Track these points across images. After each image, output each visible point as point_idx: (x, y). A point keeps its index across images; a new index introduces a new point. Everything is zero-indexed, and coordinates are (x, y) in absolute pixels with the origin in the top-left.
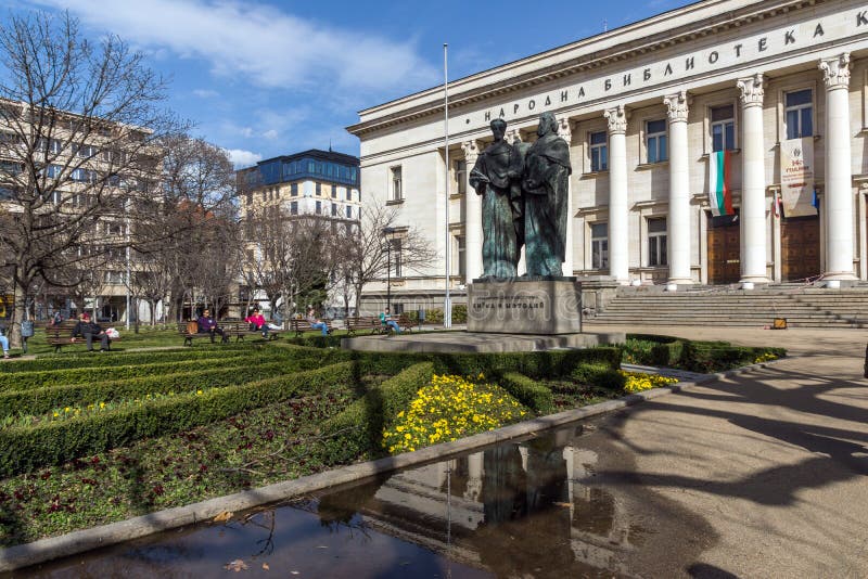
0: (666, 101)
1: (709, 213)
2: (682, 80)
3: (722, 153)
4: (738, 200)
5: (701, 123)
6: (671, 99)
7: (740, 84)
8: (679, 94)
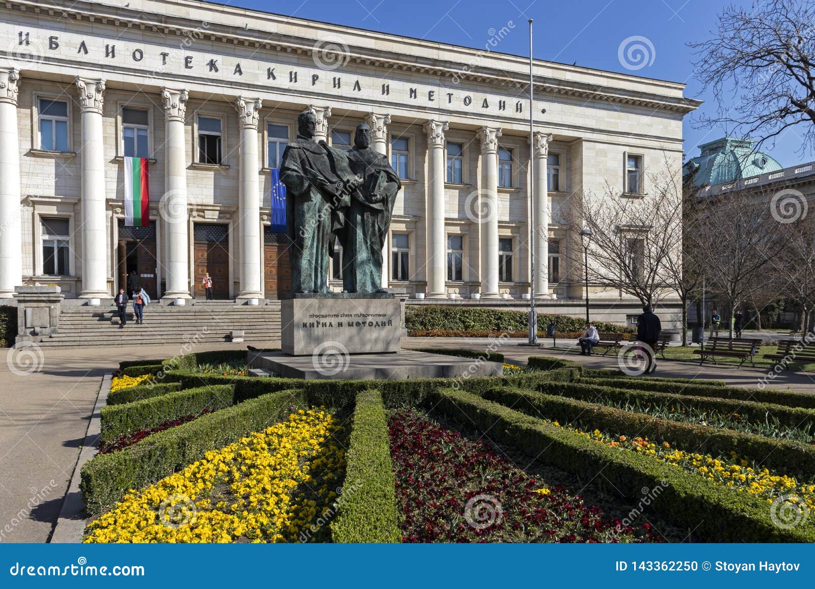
0: (81, 84)
1: (121, 222)
2: (102, 66)
3: (138, 160)
4: (154, 212)
5: (113, 120)
6: (87, 84)
7: (167, 94)
8: (98, 81)
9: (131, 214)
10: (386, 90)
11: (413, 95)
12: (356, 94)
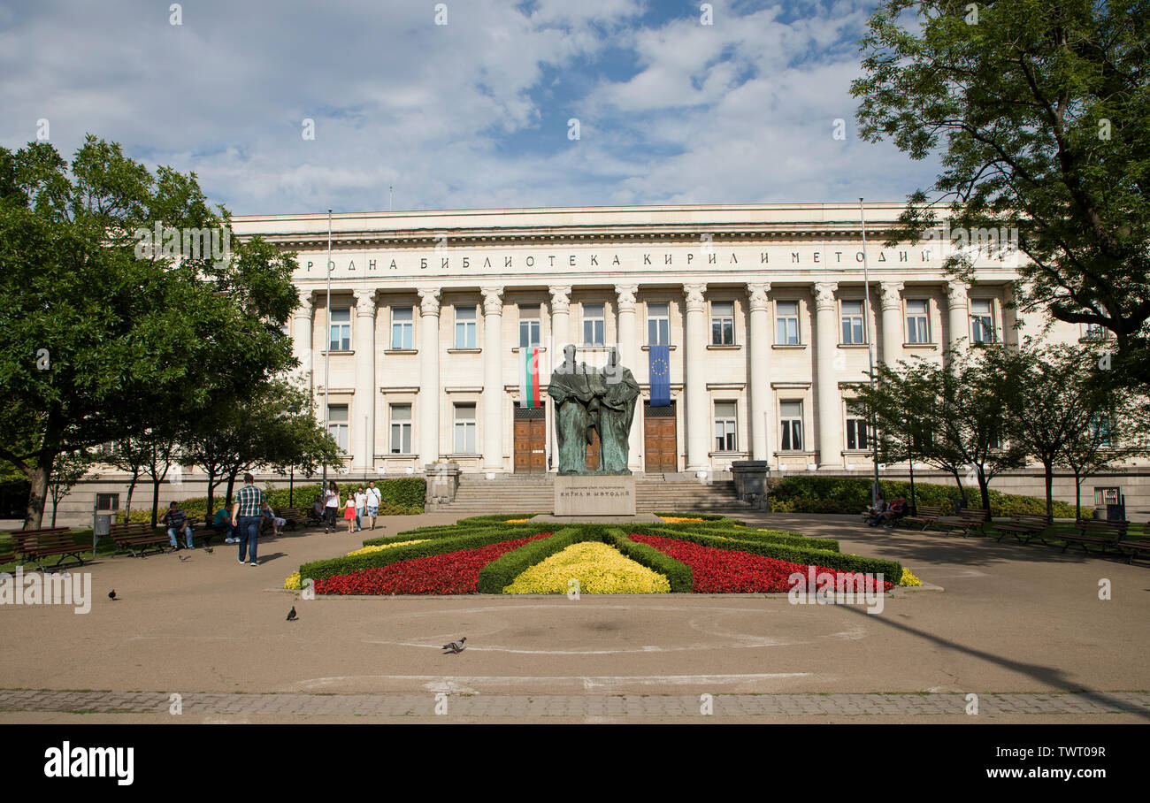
0: (484, 292)
1: (517, 404)
2: (502, 275)
6: (489, 291)
7: (552, 290)
8: (497, 288)
9: (523, 398)
10: (765, 259)
11: (795, 259)
12: (734, 267)
